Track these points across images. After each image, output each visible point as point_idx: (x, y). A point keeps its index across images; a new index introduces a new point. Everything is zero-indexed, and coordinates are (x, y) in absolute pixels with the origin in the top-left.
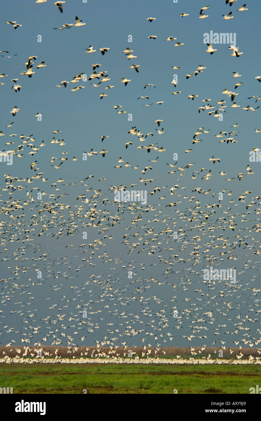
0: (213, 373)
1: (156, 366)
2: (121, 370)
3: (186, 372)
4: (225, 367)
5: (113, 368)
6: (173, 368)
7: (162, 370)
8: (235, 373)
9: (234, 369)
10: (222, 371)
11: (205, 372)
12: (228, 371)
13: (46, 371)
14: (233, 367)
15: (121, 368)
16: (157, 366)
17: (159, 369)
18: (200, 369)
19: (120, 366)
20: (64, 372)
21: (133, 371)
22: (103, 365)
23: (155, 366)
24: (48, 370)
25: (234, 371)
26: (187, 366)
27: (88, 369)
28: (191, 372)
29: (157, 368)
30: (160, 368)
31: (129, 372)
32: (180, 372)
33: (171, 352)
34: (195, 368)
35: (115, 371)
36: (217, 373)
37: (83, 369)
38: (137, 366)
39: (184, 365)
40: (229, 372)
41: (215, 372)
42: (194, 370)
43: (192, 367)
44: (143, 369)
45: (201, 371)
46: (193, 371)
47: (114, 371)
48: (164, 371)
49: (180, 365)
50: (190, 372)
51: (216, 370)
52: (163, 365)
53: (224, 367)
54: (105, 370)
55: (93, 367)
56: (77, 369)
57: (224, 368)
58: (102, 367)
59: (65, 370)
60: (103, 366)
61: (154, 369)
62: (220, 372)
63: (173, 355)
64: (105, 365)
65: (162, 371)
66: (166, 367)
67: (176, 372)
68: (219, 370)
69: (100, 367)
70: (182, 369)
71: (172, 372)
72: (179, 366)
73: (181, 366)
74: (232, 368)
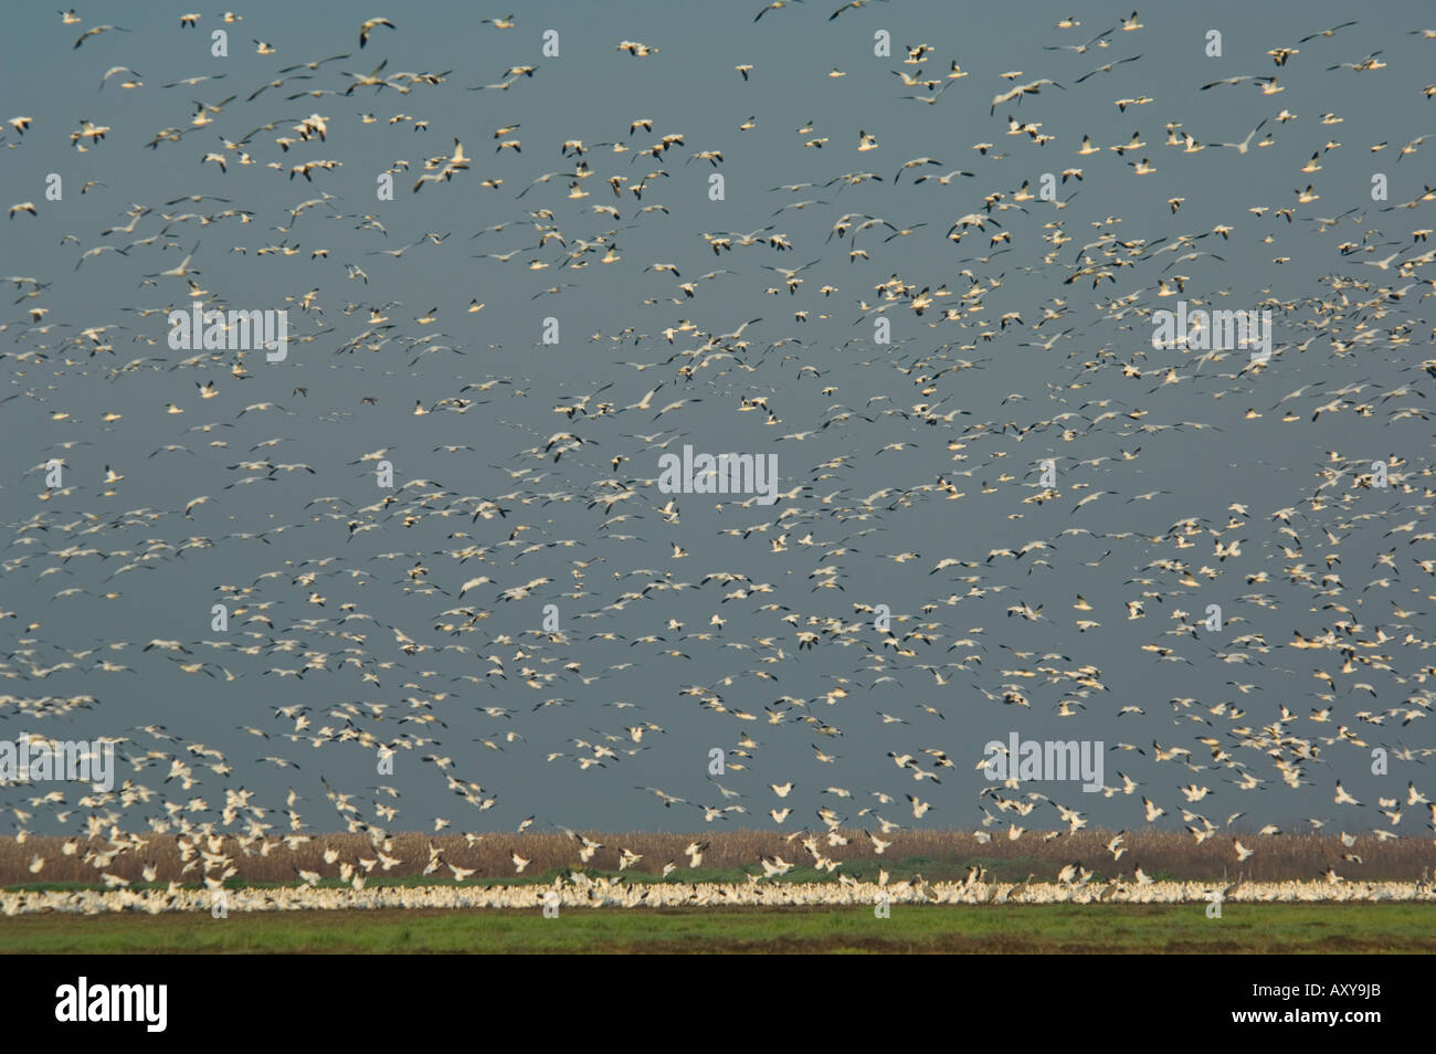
0: (924, 944)
1: (665, 917)
2: (508, 934)
3: (801, 941)
4: (974, 916)
5: (468, 930)
6: (740, 921)
7: (694, 931)
8: (1022, 940)
9: (1015, 922)
10: (959, 934)
11: (887, 939)
12: (989, 931)
13: (166, 945)
14: (1013, 916)
15: (506, 929)
16: (669, 917)
17: (680, 930)
18: (863, 925)
19: (504, 919)
20: (250, 947)
21: (560, 940)
22: (425, 916)
23: (659, 917)
24: (177, 938)
25: (1015, 933)
26: (804, 915)
27: (356, 932)
28: (822, 939)
29: (668, 927)
30: (682, 925)
31: (541, 943)
32: (774, 943)
33: (730, 855)
34: (838, 922)
35: (481, 940)
36: (940, 944)
37: (335, 934)
38: (577, 918)
39: (790, 909)
40: (993, 939)
41: (932, 939)
42: (835, 930)
43: (827, 918)
44: (606, 928)
45: (868, 937)
46: (832, 936)
47: (472, 939)
48: (698, 938)
49: (772, 912)
50: (816, 938)
51: (935, 930)
52: (695, 912)
53: (969, 915)
54: (433, 938)
55: (377, 925)
56: (307, 934)
57: (971, 920)
58: (420, 925)
59: (250, 937)
60: (426, 920)
61: (655, 929)
62: (951, 936)
63: (741, 866)
64: (432, 916)
65: (690, 938)
66: (710, 919)
67: (753, 939)
68: (951, 932)
69: (411, 925)
70: (784, 927)
71: (735, 941)
72: (766, 916)
73: (775, 915)
74: (1008, 920)
